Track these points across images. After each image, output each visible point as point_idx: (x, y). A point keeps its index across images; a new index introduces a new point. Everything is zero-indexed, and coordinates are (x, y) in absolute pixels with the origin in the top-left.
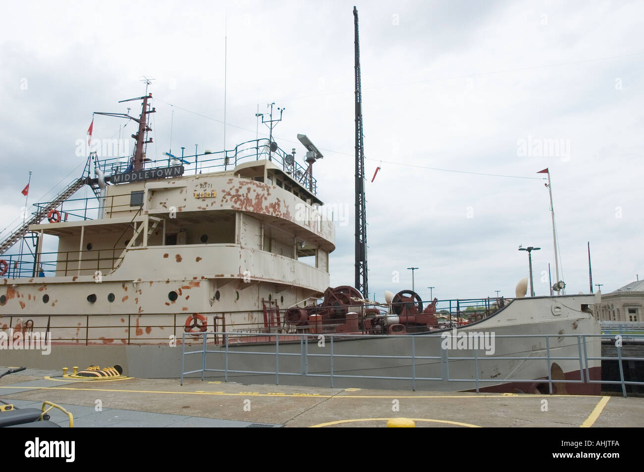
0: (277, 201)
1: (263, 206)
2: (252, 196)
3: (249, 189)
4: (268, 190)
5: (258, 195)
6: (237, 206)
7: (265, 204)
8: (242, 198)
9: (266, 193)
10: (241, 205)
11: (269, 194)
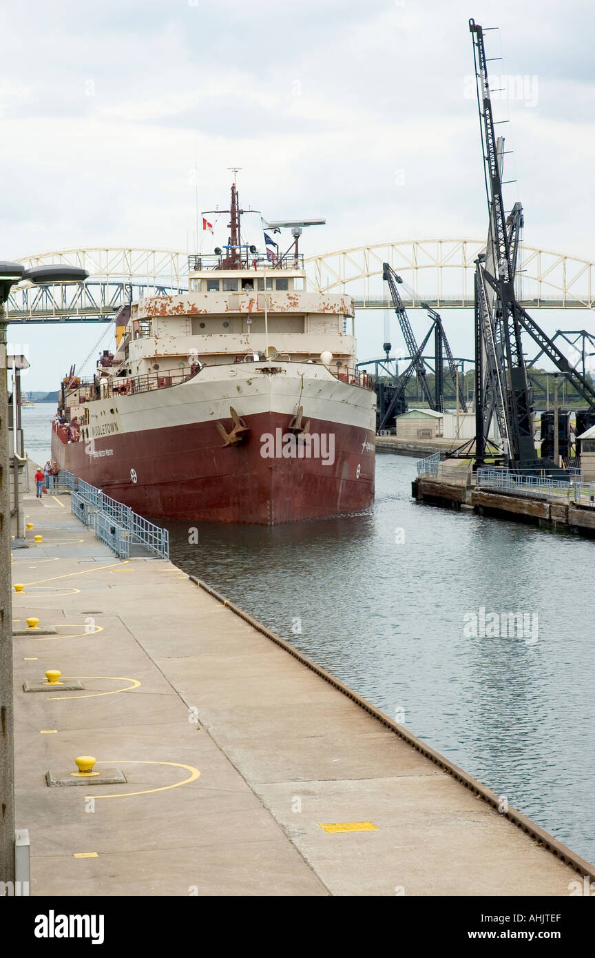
0: (179, 304)
1: (167, 310)
2: (158, 306)
3: (156, 303)
4: (170, 299)
5: (163, 304)
6: (150, 314)
7: (168, 309)
8: (152, 309)
9: (169, 301)
10: (152, 313)
11: (171, 302)
